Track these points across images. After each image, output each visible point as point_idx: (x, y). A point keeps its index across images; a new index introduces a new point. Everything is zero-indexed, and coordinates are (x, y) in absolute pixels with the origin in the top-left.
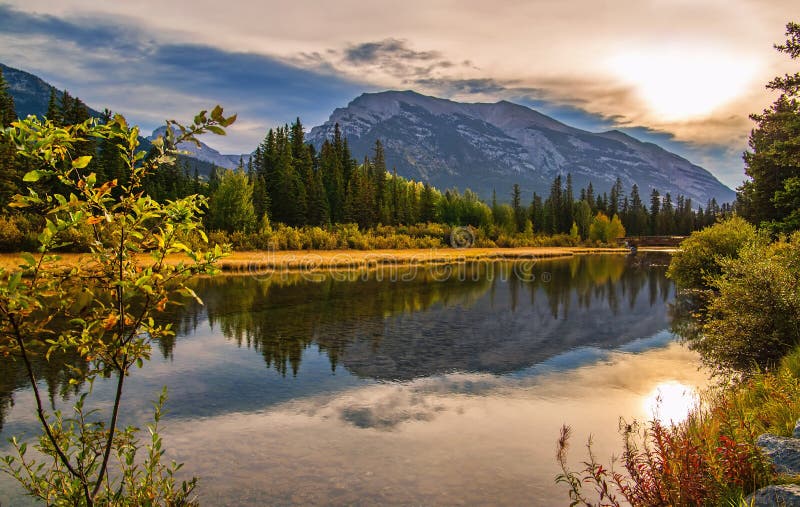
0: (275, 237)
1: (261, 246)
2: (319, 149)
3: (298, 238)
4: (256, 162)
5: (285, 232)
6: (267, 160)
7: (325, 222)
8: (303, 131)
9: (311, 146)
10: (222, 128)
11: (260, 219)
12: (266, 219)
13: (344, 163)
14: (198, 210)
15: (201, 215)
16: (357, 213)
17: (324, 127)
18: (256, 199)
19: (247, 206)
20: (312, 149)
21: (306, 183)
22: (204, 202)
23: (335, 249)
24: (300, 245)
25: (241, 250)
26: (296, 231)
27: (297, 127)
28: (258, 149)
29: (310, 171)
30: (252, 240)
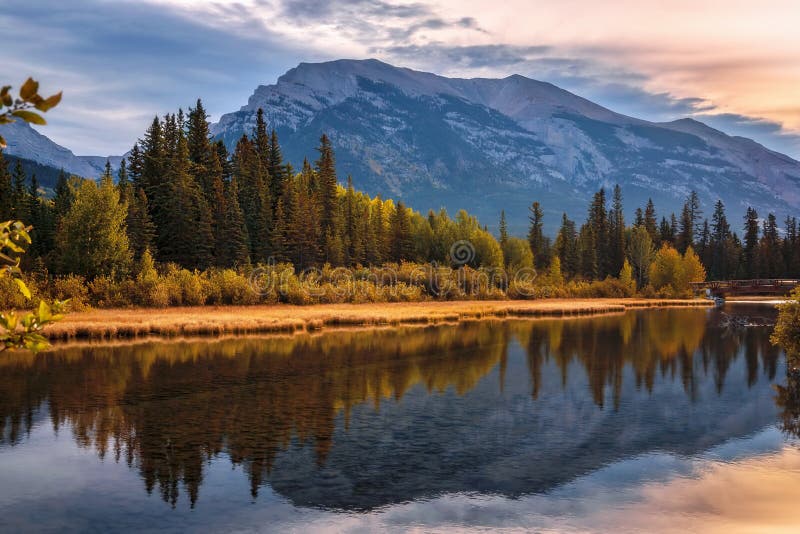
0: (163, 287)
1: (142, 300)
2: (231, 149)
3: (198, 287)
4: (133, 167)
5: (178, 277)
6: (149, 163)
7: (243, 262)
8: (207, 120)
9: (220, 144)
10: (39, 113)
11: (138, 258)
12: (148, 258)
13: (271, 171)
14: (13, 246)
15: (18, 254)
16: (291, 247)
17: (241, 114)
18: (131, 225)
19: (117, 238)
20: (220, 147)
21: (212, 202)
22: (23, 233)
23: (257, 304)
24: (203, 298)
25: (107, 307)
26: (195, 277)
27: (198, 115)
28: (136, 148)
29: (218, 184)
30: (125, 291)
